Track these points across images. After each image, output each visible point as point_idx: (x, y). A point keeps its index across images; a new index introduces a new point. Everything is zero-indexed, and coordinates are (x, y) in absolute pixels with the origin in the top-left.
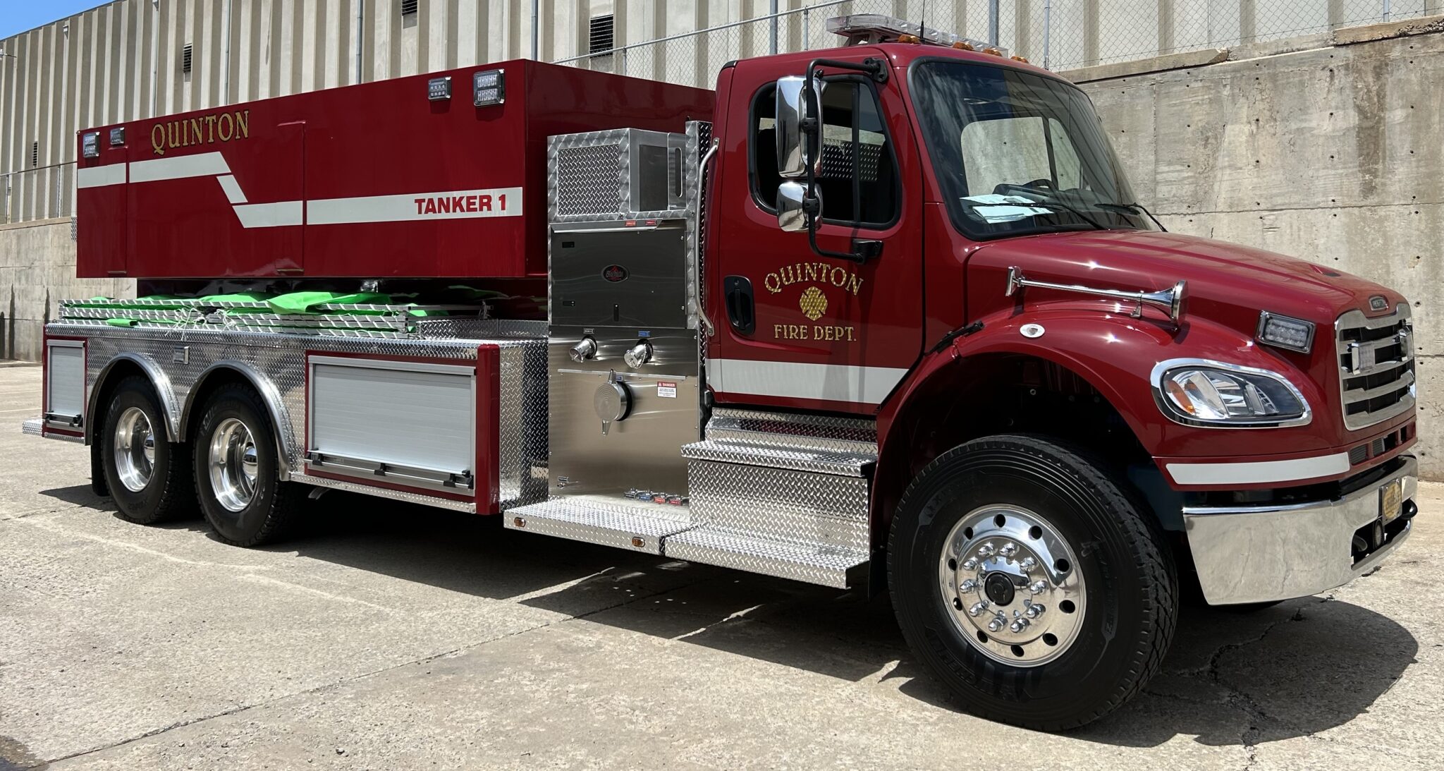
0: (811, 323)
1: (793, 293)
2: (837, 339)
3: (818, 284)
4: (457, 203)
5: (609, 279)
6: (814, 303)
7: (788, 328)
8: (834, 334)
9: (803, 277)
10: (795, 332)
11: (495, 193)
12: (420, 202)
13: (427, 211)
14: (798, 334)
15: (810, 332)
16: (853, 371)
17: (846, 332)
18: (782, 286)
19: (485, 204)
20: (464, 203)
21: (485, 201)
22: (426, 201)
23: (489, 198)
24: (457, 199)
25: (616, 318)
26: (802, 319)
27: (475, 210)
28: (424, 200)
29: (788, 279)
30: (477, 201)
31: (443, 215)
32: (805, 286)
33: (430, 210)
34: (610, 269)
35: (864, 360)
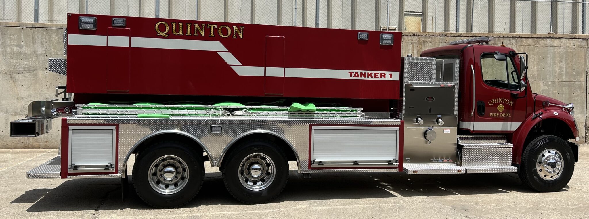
0: (500, 113)
1: (496, 105)
2: (506, 116)
3: (502, 103)
4: (369, 75)
5: (428, 100)
6: (501, 108)
7: (494, 114)
8: (505, 115)
9: (499, 102)
10: (495, 115)
11: (387, 73)
12: (351, 73)
13: (355, 76)
14: (496, 115)
15: (499, 115)
16: (509, 123)
17: (508, 115)
18: (493, 103)
19: (383, 76)
20: (373, 75)
21: (383, 75)
22: (354, 73)
23: (385, 74)
24: (370, 74)
25: (430, 111)
26: (497, 111)
27: (378, 77)
28: (353, 73)
29: (495, 102)
30: (379, 75)
31: (363, 78)
32: (499, 104)
33: (356, 76)
34: (428, 98)
35: (512, 121)
